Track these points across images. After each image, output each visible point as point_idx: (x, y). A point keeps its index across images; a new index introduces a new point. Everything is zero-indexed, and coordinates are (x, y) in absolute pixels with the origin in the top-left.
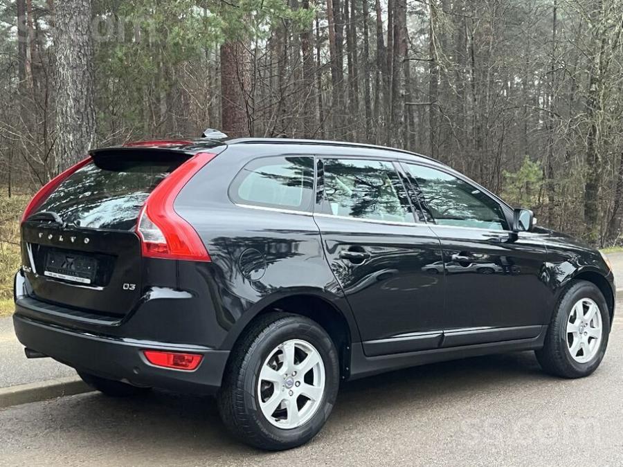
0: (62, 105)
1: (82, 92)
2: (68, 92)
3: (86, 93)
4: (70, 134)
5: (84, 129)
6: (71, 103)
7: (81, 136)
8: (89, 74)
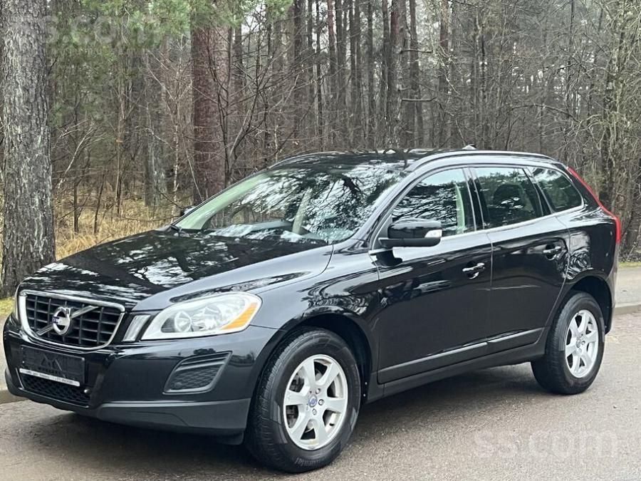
0: (10, 94)
1: (32, 80)
2: (17, 80)
3: (36, 81)
4: (18, 126)
5: (34, 121)
6: (20, 91)
7: (31, 129)
8: (40, 61)
